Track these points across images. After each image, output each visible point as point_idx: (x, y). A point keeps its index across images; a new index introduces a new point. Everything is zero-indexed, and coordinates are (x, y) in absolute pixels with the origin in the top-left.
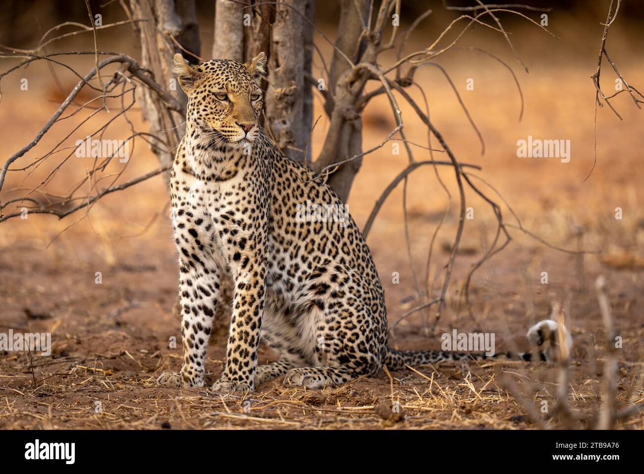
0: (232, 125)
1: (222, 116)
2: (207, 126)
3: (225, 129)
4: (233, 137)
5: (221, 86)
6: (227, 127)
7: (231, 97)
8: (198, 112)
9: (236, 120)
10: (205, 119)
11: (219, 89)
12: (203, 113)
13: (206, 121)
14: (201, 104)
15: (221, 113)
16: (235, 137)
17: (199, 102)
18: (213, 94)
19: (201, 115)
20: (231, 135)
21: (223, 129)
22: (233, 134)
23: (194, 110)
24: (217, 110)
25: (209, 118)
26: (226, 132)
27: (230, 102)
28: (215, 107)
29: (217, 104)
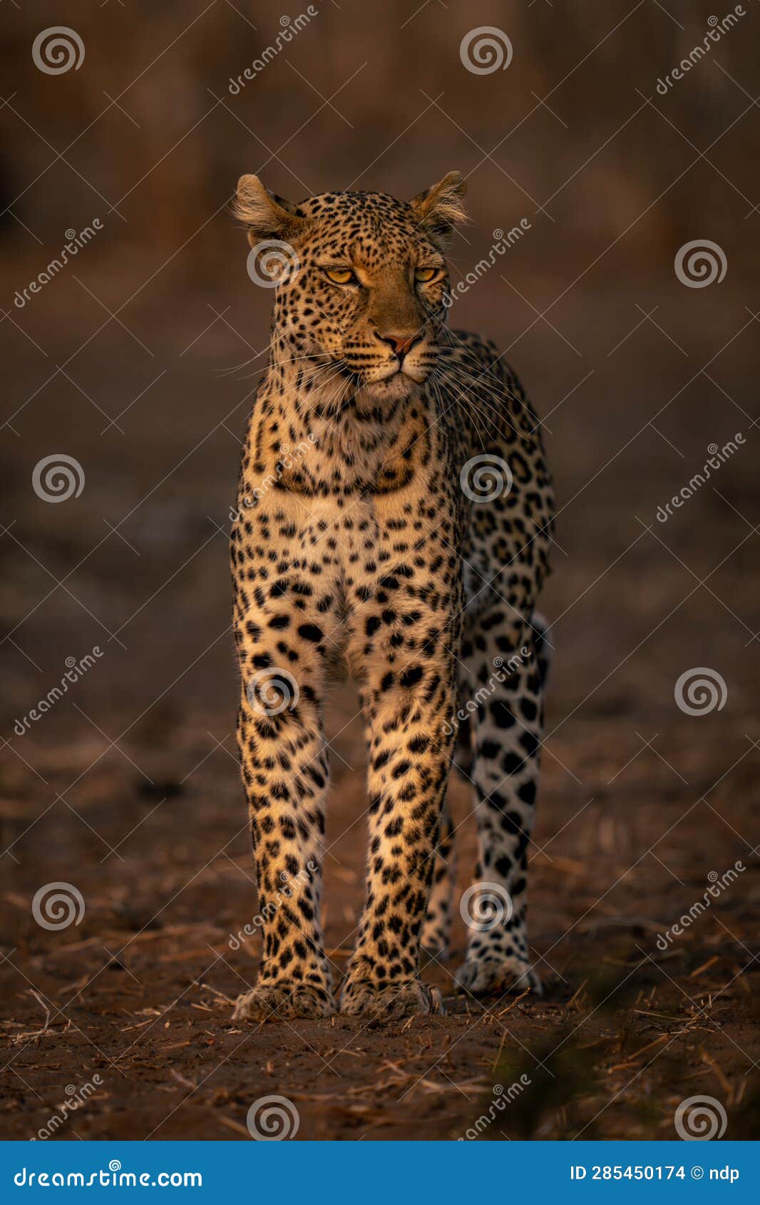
0: (367, 340)
1: (345, 322)
2: (320, 351)
3: (355, 350)
4: (371, 370)
5: (338, 249)
6: (358, 345)
7: (362, 275)
8: (295, 320)
9: (374, 328)
10: (312, 335)
11: (334, 256)
12: (305, 320)
13: (316, 340)
14: (298, 297)
15: (341, 313)
16: (376, 370)
17: (293, 292)
18: (321, 269)
19: (302, 327)
20: (369, 366)
21: (348, 351)
22: (372, 362)
23: (285, 313)
24: (332, 307)
25: (320, 331)
26: (356, 357)
27: (361, 287)
28: (328, 299)
29: (331, 291)
